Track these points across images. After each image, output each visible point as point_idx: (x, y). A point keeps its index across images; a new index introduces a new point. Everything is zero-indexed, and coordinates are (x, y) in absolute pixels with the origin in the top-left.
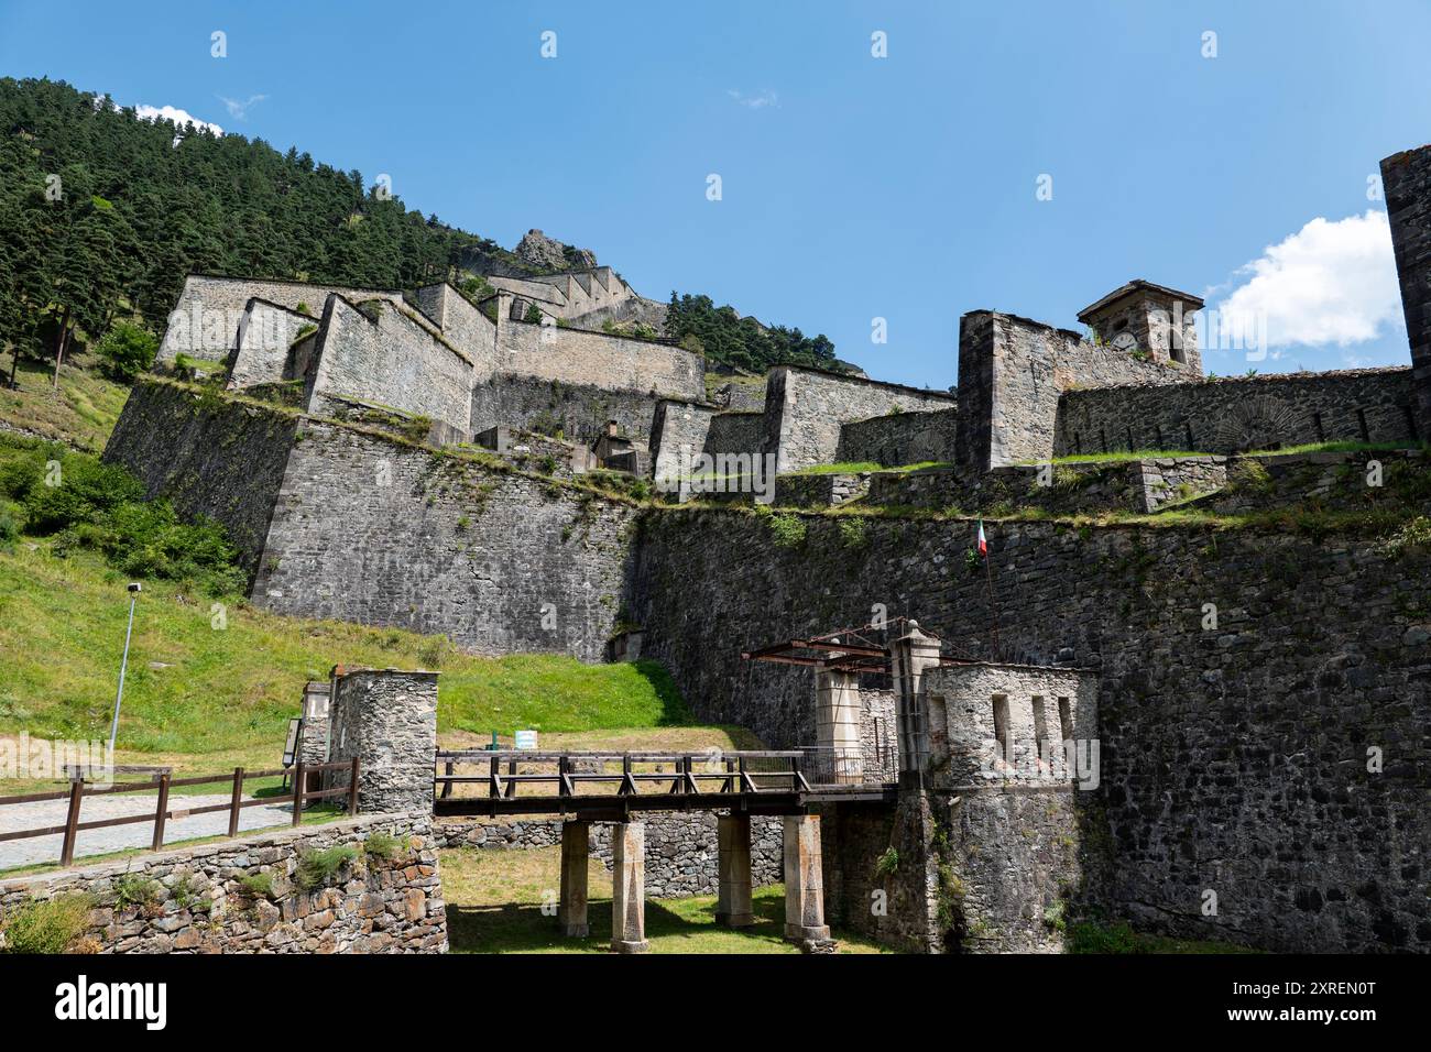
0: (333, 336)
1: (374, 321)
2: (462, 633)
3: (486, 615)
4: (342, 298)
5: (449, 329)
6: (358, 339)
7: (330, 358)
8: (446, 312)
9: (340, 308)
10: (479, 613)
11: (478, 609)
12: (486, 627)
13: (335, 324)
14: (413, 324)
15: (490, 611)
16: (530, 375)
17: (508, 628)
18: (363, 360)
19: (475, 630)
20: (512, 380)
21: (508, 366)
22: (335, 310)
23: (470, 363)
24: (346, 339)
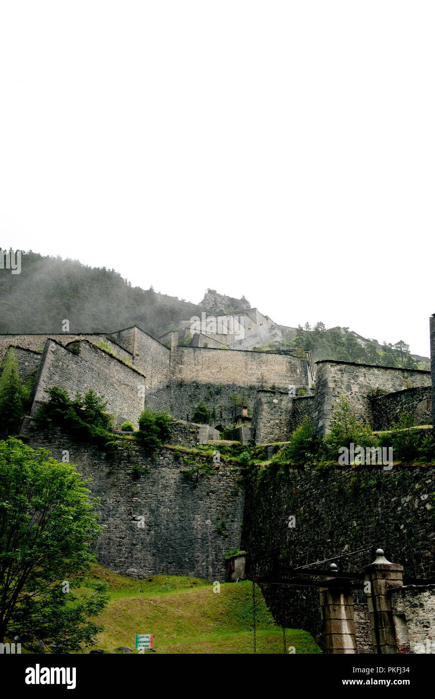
0: (48, 365)
1: (75, 353)
2: (123, 559)
3: (139, 547)
4: (54, 341)
5: (138, 355)
6: (65, 366)
7: (46, 379)
8: (136, 344)
9: (53, 347)
10: (134, 545)
11: (134, 542)
12: (139, 555)
13: (50, 357)
14: (103, 354)
15: (142, 543)
16: (193, 380)
17: (154, 555)
18: (69, 379)
19: (132, 557)
20: (181, 385)
21: (179, 376)
22: (50, 348)
23: (143, 376)
24: (57, 367)
